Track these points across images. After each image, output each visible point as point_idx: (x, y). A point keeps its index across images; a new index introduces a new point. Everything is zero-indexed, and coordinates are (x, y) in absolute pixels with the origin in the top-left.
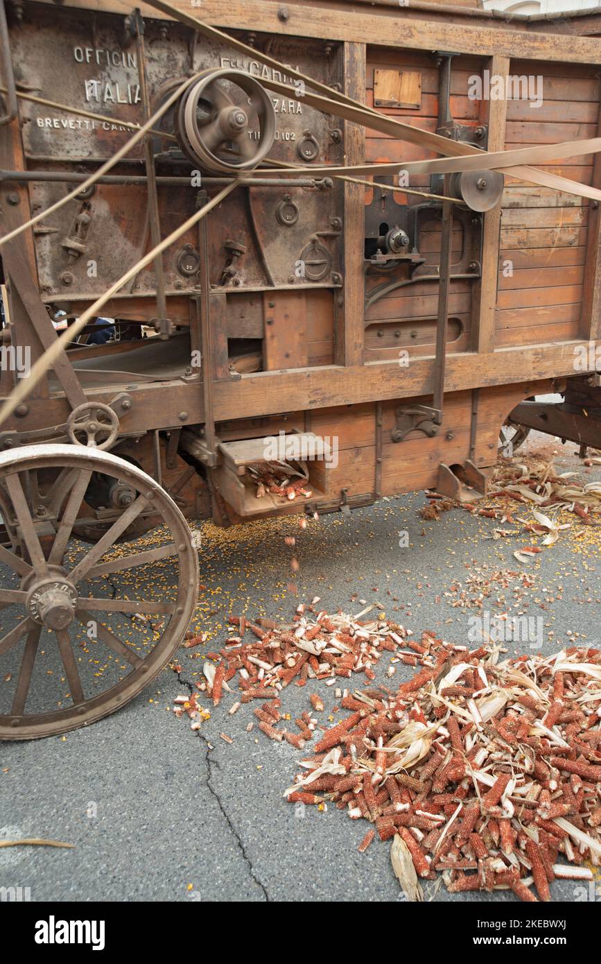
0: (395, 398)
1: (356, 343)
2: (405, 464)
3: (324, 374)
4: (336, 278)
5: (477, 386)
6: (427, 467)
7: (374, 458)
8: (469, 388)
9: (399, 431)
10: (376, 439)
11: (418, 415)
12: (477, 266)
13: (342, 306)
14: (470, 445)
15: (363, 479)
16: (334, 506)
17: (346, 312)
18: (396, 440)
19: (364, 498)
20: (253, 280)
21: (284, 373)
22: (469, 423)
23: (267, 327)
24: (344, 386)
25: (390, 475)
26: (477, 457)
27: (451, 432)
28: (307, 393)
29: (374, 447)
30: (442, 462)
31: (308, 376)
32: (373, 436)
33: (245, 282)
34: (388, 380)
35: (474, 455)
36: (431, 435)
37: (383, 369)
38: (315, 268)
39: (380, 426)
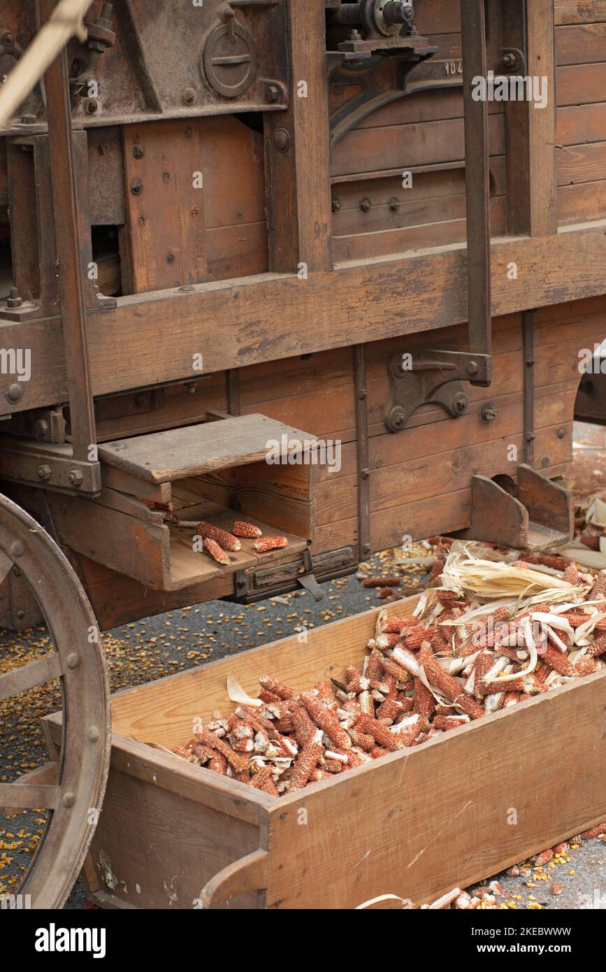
0: (390, 335)
1: (317, 223)
2: (411, 479)
3: (262, 290)
4: (274, 90)
5: (531, 305)
6: (450, 484)
7: (355, 469)
8: (518, 310)
9: (398, 407)
10: (357, 427)
11: (436, 370)
12: (519, 59)
13: (287, 148)
14: (524, 432)
15: (336, 517)
16: (288, 577)
17: (298, 160)
18: (393, 428)
19: (341, 557)
20: (120, 100)
21: (191, 293)
22: (519, 386)
23: (132, 199)
24: (299, 315)
25: (386, 505)
26: (538, 456)
27: (489, 406)
28: (235, 331)
29: (354, 444)
30: (475, 471)
31: (236, 297)
32: (352, 421)
33: (106, 106)
34: (376, 299)
35: (532, 453)
36: (454, 413)
37: (368, 276)
38: (230, 72)
39: (363, 398)
